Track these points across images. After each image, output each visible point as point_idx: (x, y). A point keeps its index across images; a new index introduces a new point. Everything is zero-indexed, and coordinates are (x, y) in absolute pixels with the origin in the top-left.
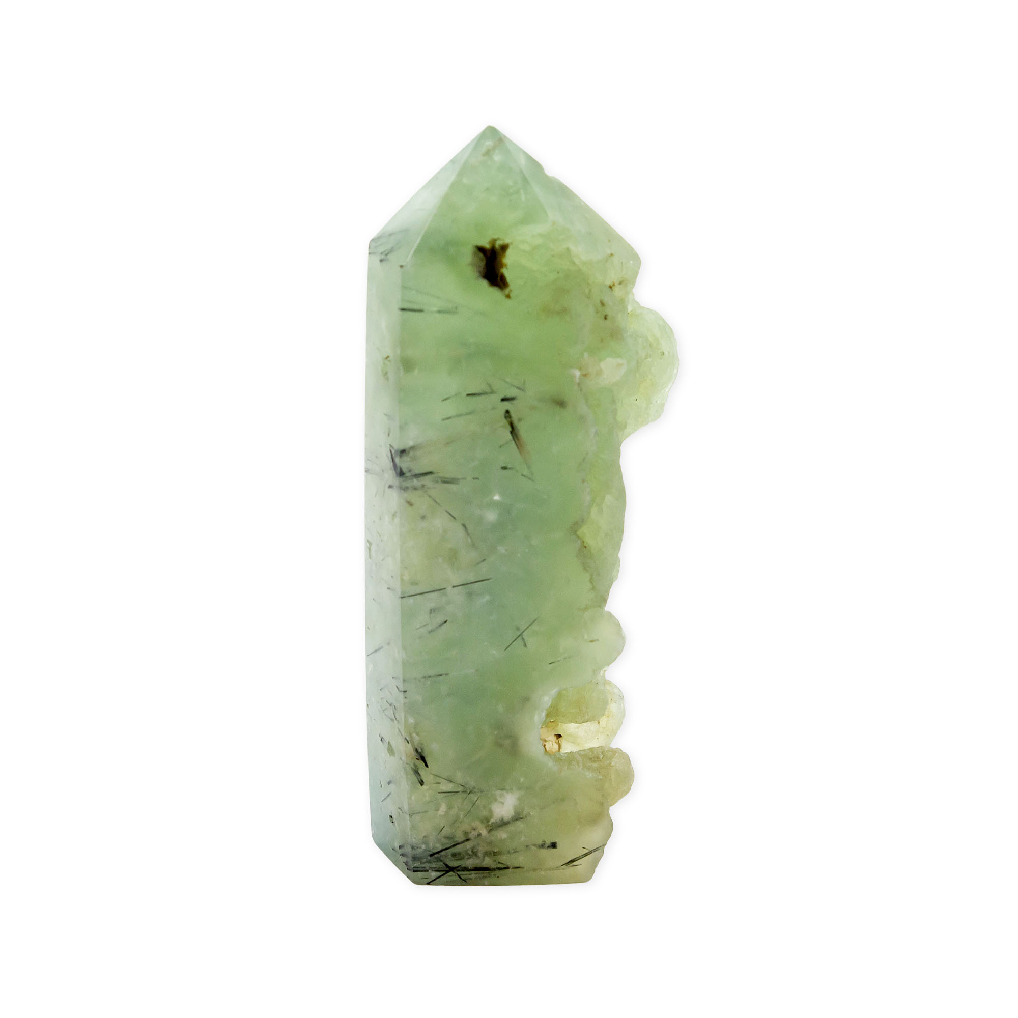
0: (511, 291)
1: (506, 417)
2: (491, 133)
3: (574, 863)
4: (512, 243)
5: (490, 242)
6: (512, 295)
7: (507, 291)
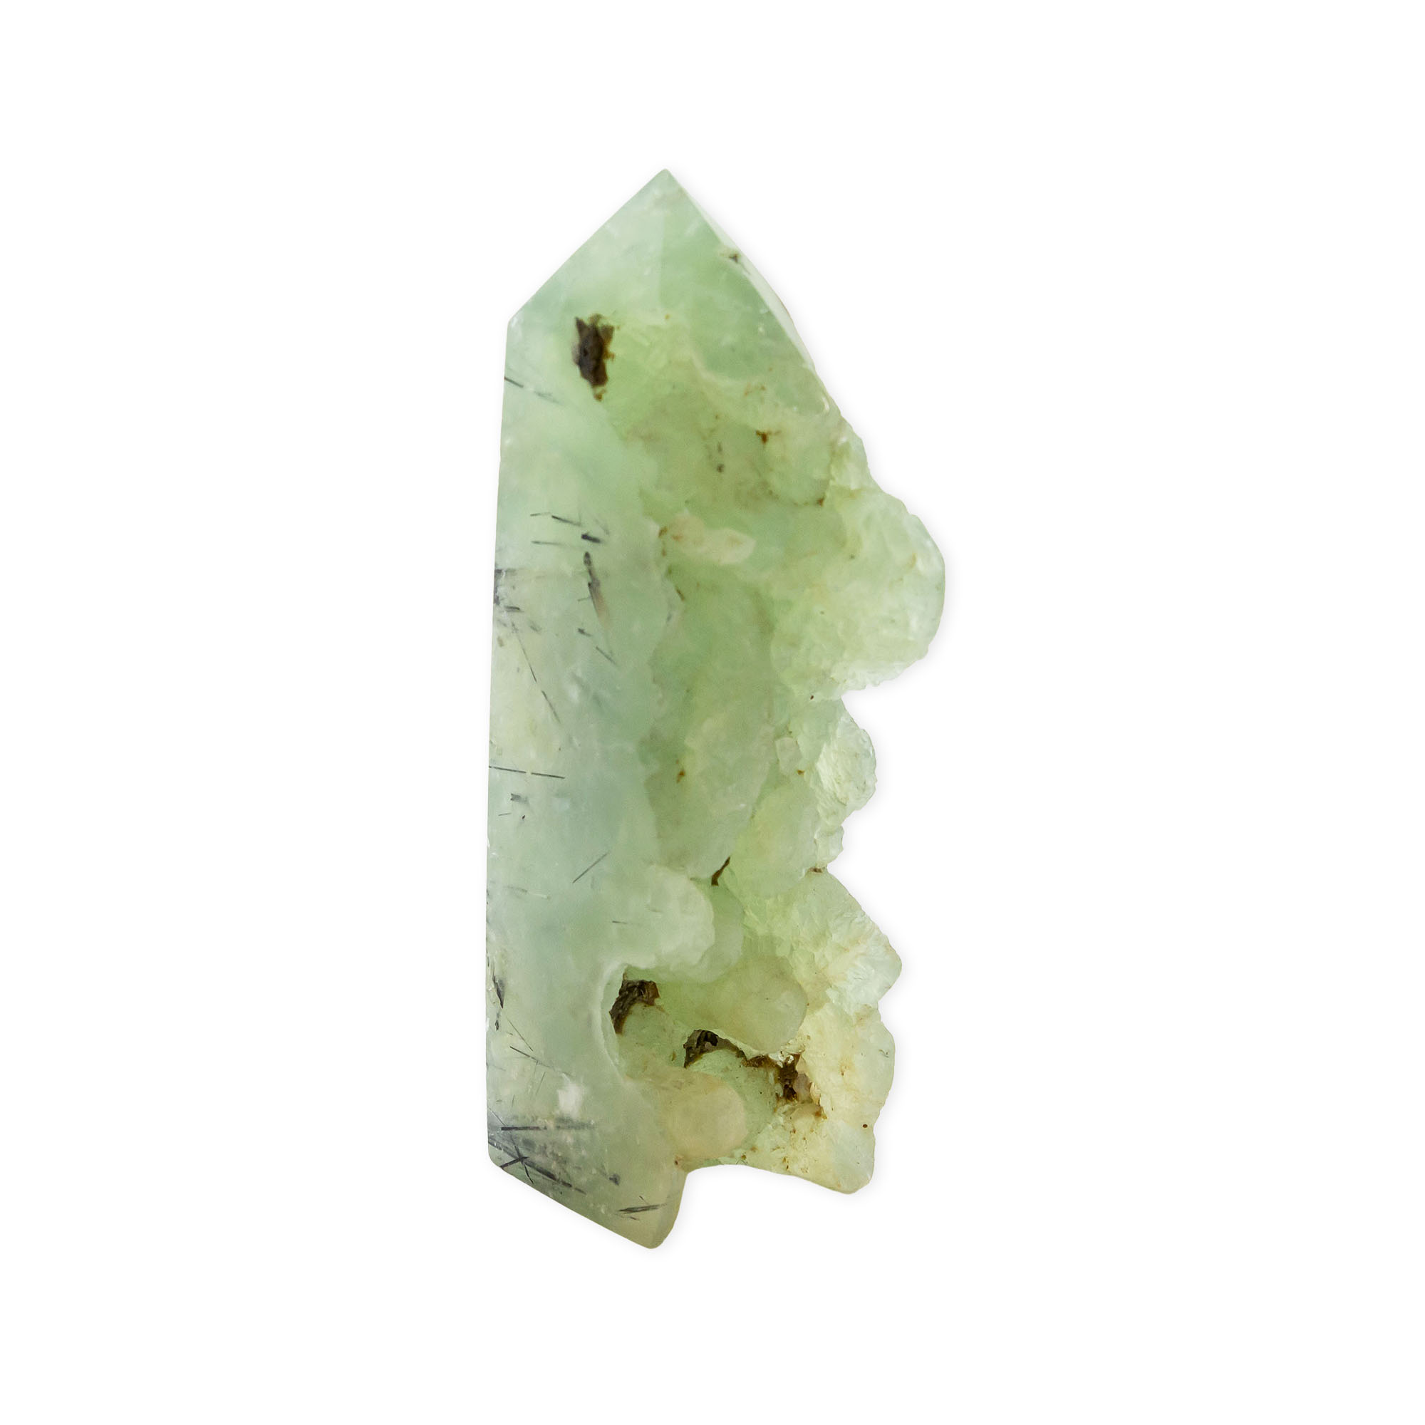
0: (604, 391)
1: (585, 562)
2: (665, 179)
3: (633, 1215)
4: (618, 328)
5: (592, 318)
6: (604, 396)
7: (599, 389)
